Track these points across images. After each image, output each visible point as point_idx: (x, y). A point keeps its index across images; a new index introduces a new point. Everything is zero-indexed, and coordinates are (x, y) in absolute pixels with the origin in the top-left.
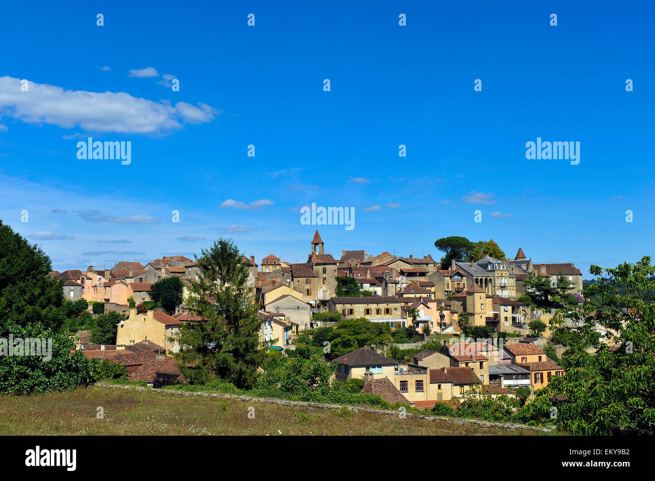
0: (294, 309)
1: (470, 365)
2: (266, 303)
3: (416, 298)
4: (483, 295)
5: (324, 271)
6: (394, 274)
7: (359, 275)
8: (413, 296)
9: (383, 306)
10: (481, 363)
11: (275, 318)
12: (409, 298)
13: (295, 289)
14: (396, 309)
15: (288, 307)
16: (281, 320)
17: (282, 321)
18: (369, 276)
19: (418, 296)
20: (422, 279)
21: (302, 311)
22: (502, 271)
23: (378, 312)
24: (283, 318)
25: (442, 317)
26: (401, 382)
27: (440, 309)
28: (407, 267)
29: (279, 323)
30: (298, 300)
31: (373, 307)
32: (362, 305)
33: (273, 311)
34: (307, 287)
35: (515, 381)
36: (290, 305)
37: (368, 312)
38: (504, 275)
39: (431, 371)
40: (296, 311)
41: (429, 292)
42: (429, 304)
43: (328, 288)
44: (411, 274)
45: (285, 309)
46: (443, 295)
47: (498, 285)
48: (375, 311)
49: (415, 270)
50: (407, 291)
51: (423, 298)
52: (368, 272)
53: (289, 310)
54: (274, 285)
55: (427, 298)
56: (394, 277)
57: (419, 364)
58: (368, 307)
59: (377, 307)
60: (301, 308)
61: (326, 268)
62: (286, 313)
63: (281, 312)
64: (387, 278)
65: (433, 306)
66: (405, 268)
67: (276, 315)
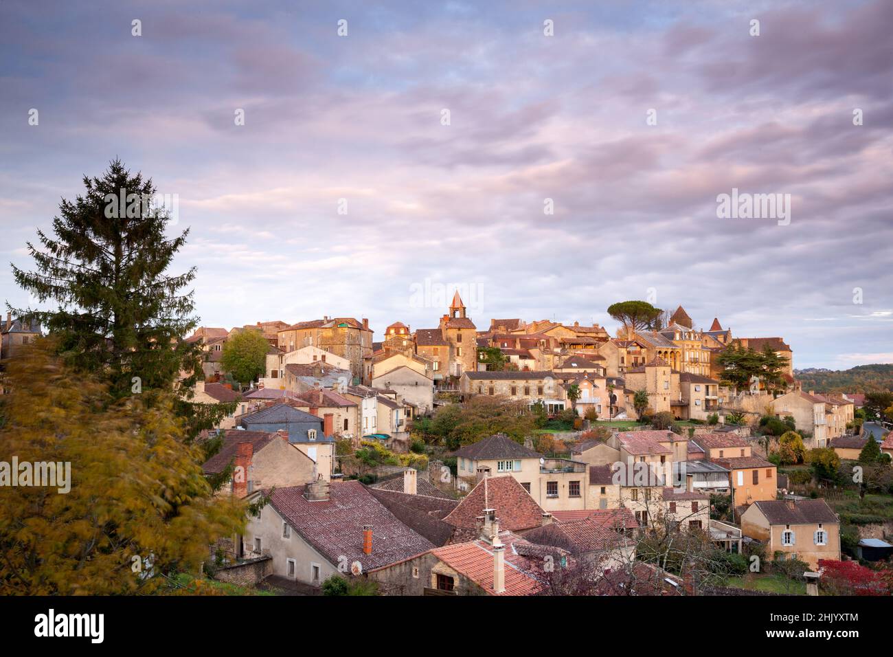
0: (412, 385)
1: (648, 460)
2: (374, 377)
3: (579, 374)
4: (668, 370)
5: (459, 339)
6: (552, 344)
7: (506, 345)
8: (575, 371)
9: (533, 384)
10: (663, 457)
12: (570, 374)
13: (416, 359)
15: (403, 383)
16: (390, 399)
17: (392, 400)
18: (518, 347)
19: (582, 370)
20: (589, 352)
21: (421, 388)
22: (693, 342)
23: (527, 392)
24: (393, 396)
25: (613, 398)
26: (548, 483)
27: (610, 387)
28: (571, 336)
29: (386, 402)
30: (416, 374)
32: (507, 381)
33: (382, 387)
34: (436, 358)
35: (709, 482)
36: (405, 380)
37: (514, 391)
38: (695, 346)
39: (591, 468)
40: (414, 388)
41: (597, 366)
42: (597, 382)
43: (463, 361)
44: (574, 344)
45: (398, 385)
46: (617, 373)
47: (688, 359)
48: (523, 391)
49: (580, 340)
50: (567, 364)
51: (589, 374)
52: (518, 341)
53: (404, 387)
54: (388, 354)
55: (594, 373)
56: (552, 348)
57: (577, 458)
58: (514, 385)
59: (526, 385)
60: (421, 385)
61: (461, 335)
62: (399, 390)
63: (391, 388)
64: (542, 348)
65: (601, 384)
66: (568, 337)
67: (383, 392)
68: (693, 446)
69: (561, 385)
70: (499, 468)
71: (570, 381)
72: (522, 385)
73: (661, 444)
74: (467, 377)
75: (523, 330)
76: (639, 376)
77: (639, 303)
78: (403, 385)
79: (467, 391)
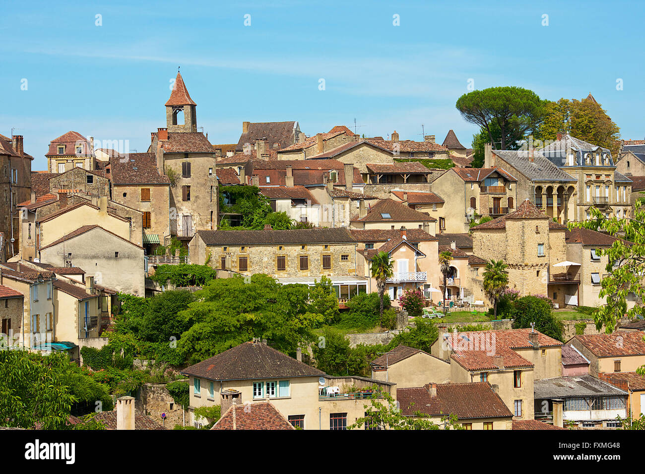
0: (109, 258)
1: (492, 379)
2: (43, 244)
3: (393, 233)
4: (544, 225)
5: (187, 171)
6: (349, 178)
7: (268, 180)
8: (387, 227)
9: (315, 252)
10: (517, 374)
11: (58, 277)
12: (377, 231)
13: (113, 212)
14: (345, 257)
15: (93, 254)
16: (75, 282)
17: (77, 285)
18: (290, 183)
19: (398, 226)
20: (416, 189)
21: (125, 262)
22: (597, 169)
23: (304, 264)
24: (78, 278)
25: (450, 272)
26: (331, 415)
27: (445, 255)
28: (383, 161)
29: (71, 289)
30: (115, 238)
31: (293, 252)
32: (269, 248)
33: (59, 262)
34: (145, 207)
35: (593, 412)
36: (99, 249)
37: (281, 264)
38: (603, 178)
39: (400, 392)
40: (112, 262)
41: (427, 219)
42: (422, 246)
43: (194, 210)
44: (390, 178)
45: (86, 257)
46: (463, 225)
47: (588, 200)
48: (297, 262)
49: (400, 168)
50: (374, 216)
51: (409, 231)
52: (289, 172)
53: (95, 261)
54: (66, 203)
55: (419, 231)
56: (349, 185)
57: (379, 376)
58: (281, 253)
59: (303, 253)
60: (125, 257)
61: (189, 164)
62: (87, 266)
63: (75, 264)
64: (331, 186)
65: (430, 249)
66: (378, 162)
67: (63, 272)
68: (573, 354)
69: (361, 252)
70: (255, 394)
71: (377, 246)
72: (296, 254)
73: (518, 352)
74: (201, 242)
75: (300, 150)
76: (496, 236)
77: (513, 90)
78: (94, 257)
79: (202, 262)
